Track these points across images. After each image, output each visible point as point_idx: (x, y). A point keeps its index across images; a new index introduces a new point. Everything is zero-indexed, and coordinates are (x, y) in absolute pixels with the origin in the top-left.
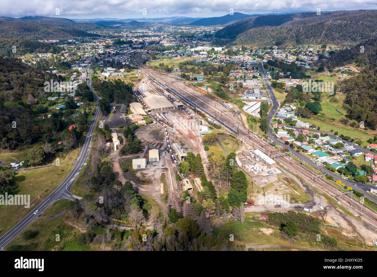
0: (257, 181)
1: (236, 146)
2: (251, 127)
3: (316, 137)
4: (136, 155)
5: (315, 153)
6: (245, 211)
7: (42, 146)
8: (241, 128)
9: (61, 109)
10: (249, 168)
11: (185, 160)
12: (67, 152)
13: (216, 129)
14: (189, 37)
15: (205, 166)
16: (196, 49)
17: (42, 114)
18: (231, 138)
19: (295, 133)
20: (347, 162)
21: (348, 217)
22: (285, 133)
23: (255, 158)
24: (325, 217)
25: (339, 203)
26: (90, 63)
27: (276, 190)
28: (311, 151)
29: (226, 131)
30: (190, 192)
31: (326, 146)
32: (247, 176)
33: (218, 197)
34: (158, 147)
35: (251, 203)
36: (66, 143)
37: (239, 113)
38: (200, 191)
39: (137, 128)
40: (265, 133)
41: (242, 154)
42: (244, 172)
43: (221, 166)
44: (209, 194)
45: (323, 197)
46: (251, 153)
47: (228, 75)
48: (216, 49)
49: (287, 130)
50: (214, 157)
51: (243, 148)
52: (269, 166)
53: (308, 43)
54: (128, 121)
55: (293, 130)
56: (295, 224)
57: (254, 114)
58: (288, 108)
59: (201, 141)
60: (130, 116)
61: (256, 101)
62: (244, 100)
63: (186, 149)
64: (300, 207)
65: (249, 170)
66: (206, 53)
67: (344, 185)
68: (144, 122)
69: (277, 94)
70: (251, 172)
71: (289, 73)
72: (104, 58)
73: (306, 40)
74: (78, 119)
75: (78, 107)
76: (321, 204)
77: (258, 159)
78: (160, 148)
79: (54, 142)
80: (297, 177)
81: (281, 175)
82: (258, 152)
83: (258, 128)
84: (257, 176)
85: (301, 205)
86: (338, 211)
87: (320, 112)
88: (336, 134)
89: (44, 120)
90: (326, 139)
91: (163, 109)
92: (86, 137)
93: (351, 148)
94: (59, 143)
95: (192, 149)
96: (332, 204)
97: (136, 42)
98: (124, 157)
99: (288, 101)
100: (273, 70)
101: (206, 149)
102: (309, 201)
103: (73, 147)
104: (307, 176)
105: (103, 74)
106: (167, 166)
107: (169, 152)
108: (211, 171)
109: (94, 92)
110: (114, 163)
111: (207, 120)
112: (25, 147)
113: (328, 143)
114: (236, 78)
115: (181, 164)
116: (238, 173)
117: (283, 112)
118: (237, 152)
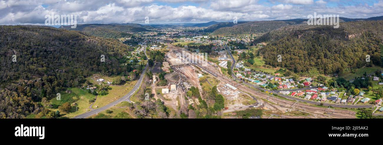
0: (229, 98)
1: (216, 83)
2: (224, 73)
3: (254, 74)
4: (164, 87)
5: (255, 82)
6: (224, 112)
7: (121, 77)
8: (218, 74)
9: (131, 62)
10: (224, 92)
11: (190, 90)
12: (131, 81)
13: (206, 75)
14: (192, 32)
15: (200, 93)
16: (196, 37)
17: (123, 63)
18: (213, 79)
19: (245, 74)
20: (269, 83)
21: (273, 105)
22: (240, 74)
23: (227, 87)
24: (264, 108)
25: (268, 100)
26: (146, 43)
27: (239, 101)
28: (253, 81)
29: (211, 76)
30: (193, 105)
31: (259, 78)
32: (223, 97)
33: (208, 107)
34: (176, 84)
35: (226, 109)
36: (131, 77)
37: (217, 67)
38: (198, 105)
39: (165, 74)
40: (231, 75)
41: (220, 86)
42: (221, 95)
43: (209, 93)
44: (203, 106)
45: (261, 100)
46: (224, 86)
47: (211, 49)
48: (205, 37)
49: (241, 73)
50: (205, 88)
51: (220, 84)
52: (234, 91)
53: (245, 34)
54: (162, 70)
55: (244, 73)
56: (251, 113)
57: (224, 67)
58: (240, 63)
59: (198, 81)
60: (162, 68)
61: (225, 60)
62: (219, 61)
63: (191, 85)
64: (252, 106)
65: (224, 94)
66: (200, 39)
67: (269, 93)
68: (169, 71)
69: (234, 57)
70: (225, 94)
71: (238, 47)
72: (153, 40)
73: (244, 32)
74: (138, 67)
75: (139, 62)
76: (261, 103)
77: (228, 88)
78: (177, 84)
79: (126, 76)
80: (248, 93)
81: (240, 94)
82: (228, 85)
83: (227, 74)
84: (229, 96)
85: (252, 105)
86: (268, 104)
87: (254, 63)
88: (262, 72)
89: (124, 66)
90: (258, 75)
91: (179, 65)
92: (140, 76)
93: (269, 77)
94: (128, 77)
95: (193, 85)
96: (266, 102)
97: (168, 34)
98: (158, 87)
99: (239, 60)
100: (231, 46)
101: (201, 85)
102: (255, 103)
103: (134, 80)
104: (253, 92)
105: (151, 48)
106: (180, 93)
107: (181, 86)
108: (204, 95)
109: (147, 56)
110: (152, 89)
111: (201, 71)
112: (114, 76)
113: (259, 76)
114: (214, 50)
115: (188, 92)
116: (218, 95)
117: (238, 65)
118: (217, 86)
